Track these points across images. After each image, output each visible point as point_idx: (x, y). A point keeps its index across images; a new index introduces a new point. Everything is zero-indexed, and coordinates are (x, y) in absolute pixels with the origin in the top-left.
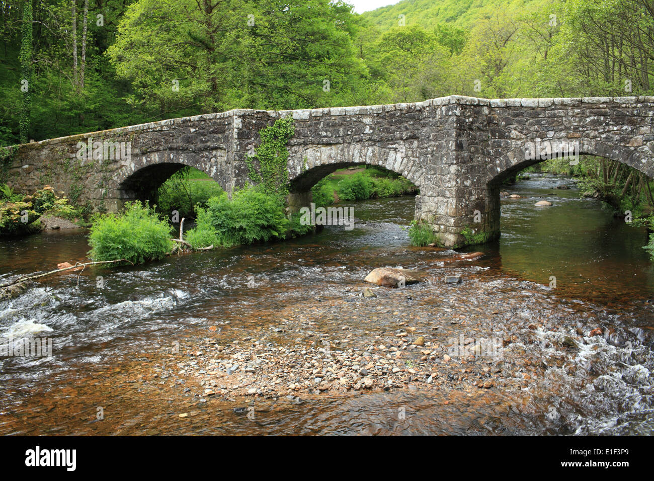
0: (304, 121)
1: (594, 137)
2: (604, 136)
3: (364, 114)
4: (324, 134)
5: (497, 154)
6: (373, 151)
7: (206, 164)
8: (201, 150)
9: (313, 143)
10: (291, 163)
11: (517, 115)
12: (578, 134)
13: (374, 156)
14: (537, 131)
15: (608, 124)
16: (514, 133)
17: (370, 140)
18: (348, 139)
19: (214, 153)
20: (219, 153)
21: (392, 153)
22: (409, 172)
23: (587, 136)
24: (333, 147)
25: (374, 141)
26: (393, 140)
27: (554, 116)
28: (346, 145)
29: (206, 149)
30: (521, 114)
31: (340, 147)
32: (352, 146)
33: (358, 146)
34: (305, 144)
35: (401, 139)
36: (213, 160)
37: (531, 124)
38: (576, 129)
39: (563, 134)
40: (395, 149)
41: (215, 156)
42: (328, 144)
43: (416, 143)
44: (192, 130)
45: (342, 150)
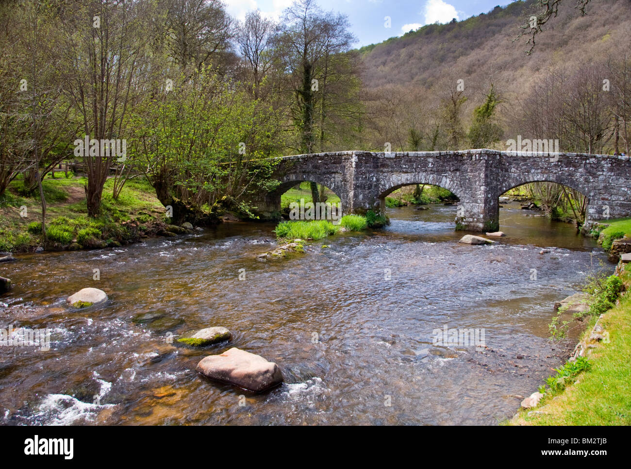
0: (392, 159)
1: (556, 173)
2: (560, 173)
3: (428, 156)
4: (404, 166)
5: (504, 181)
6: (433, 177)
7: (327, 182)
8: (324, 173)
9: (397, 171)
10: (383, 183)
11: (514, 160)
12: (547, 171)
13: (434, 180)
14: (525, 169)
15: (562, 167)
16: (513, 170)
17: (431, 170)
18: (418, 170)
19: (333, 175)
20: (337, 175)
21: (444, 178)
22: (454, 189)
23: (552, 172)
24: (409, 174)
25: (434, 171)
26: (445, 171)
27: (535, 161)
28: (417, 173)
29: (328, 173)
30: (518, 160)
31: (413, 174)
32: (420, 174)
33: (424, 174)
34: (392, 172)
35: (450, 171)
36: (332, 179)
37: (523, 165)
38: (546, 169)
39: (539, 171)
40: (446, 176)
41: (334, 177)
42: (406, 172)
43: (458, 173)
44: (320, 161)
45: (414, 176)
